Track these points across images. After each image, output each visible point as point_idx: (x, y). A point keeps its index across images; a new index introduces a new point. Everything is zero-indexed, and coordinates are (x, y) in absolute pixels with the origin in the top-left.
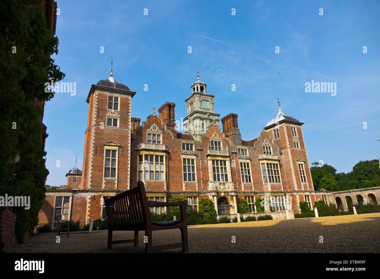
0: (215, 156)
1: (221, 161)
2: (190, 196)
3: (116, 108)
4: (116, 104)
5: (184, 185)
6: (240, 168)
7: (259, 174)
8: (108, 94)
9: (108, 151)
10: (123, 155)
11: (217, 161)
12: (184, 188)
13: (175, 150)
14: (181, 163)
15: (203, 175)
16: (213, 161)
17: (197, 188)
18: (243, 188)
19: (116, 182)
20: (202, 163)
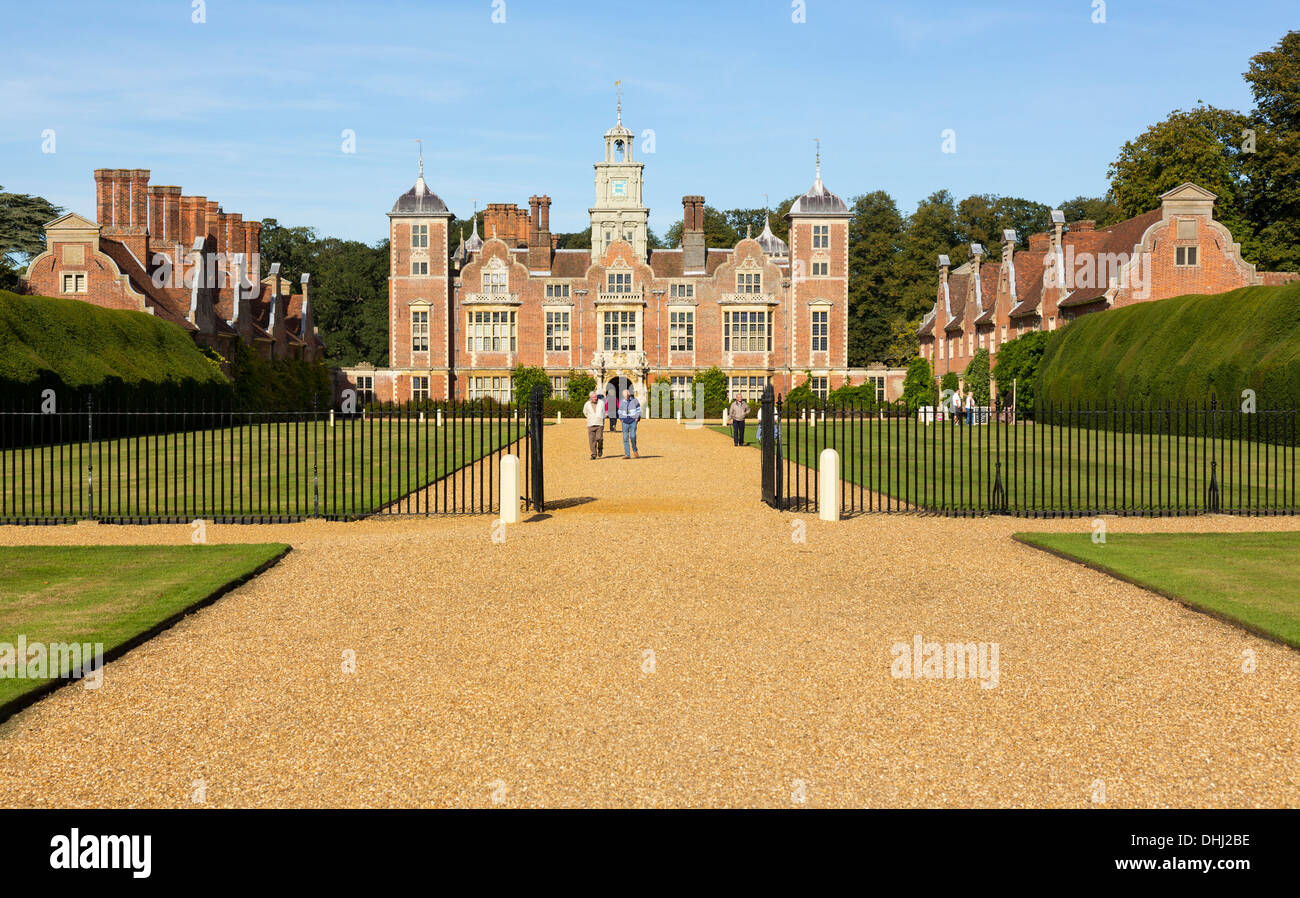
0: (609, 304)
1: (624, 314)
2: (557, 375)
3: (424, 244)
4: (424, 239)
5: (546, 357)
6: (670, 323)
7: (715, 332)
8: (411, 222)
9: (416, 313)
10: (437, 318)
11: (615, 313)
12: (546, 362)
13: (532, 298)
14: (542, 319)
15: (585, 340)
16: (607, 314)
17: (570, 362)
18: (670, 362)
19: (429, 357)
20: (585, 317)
